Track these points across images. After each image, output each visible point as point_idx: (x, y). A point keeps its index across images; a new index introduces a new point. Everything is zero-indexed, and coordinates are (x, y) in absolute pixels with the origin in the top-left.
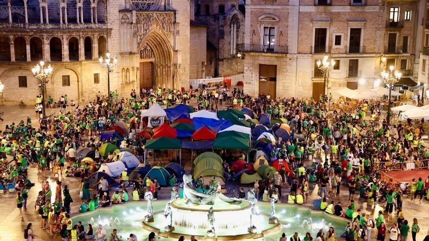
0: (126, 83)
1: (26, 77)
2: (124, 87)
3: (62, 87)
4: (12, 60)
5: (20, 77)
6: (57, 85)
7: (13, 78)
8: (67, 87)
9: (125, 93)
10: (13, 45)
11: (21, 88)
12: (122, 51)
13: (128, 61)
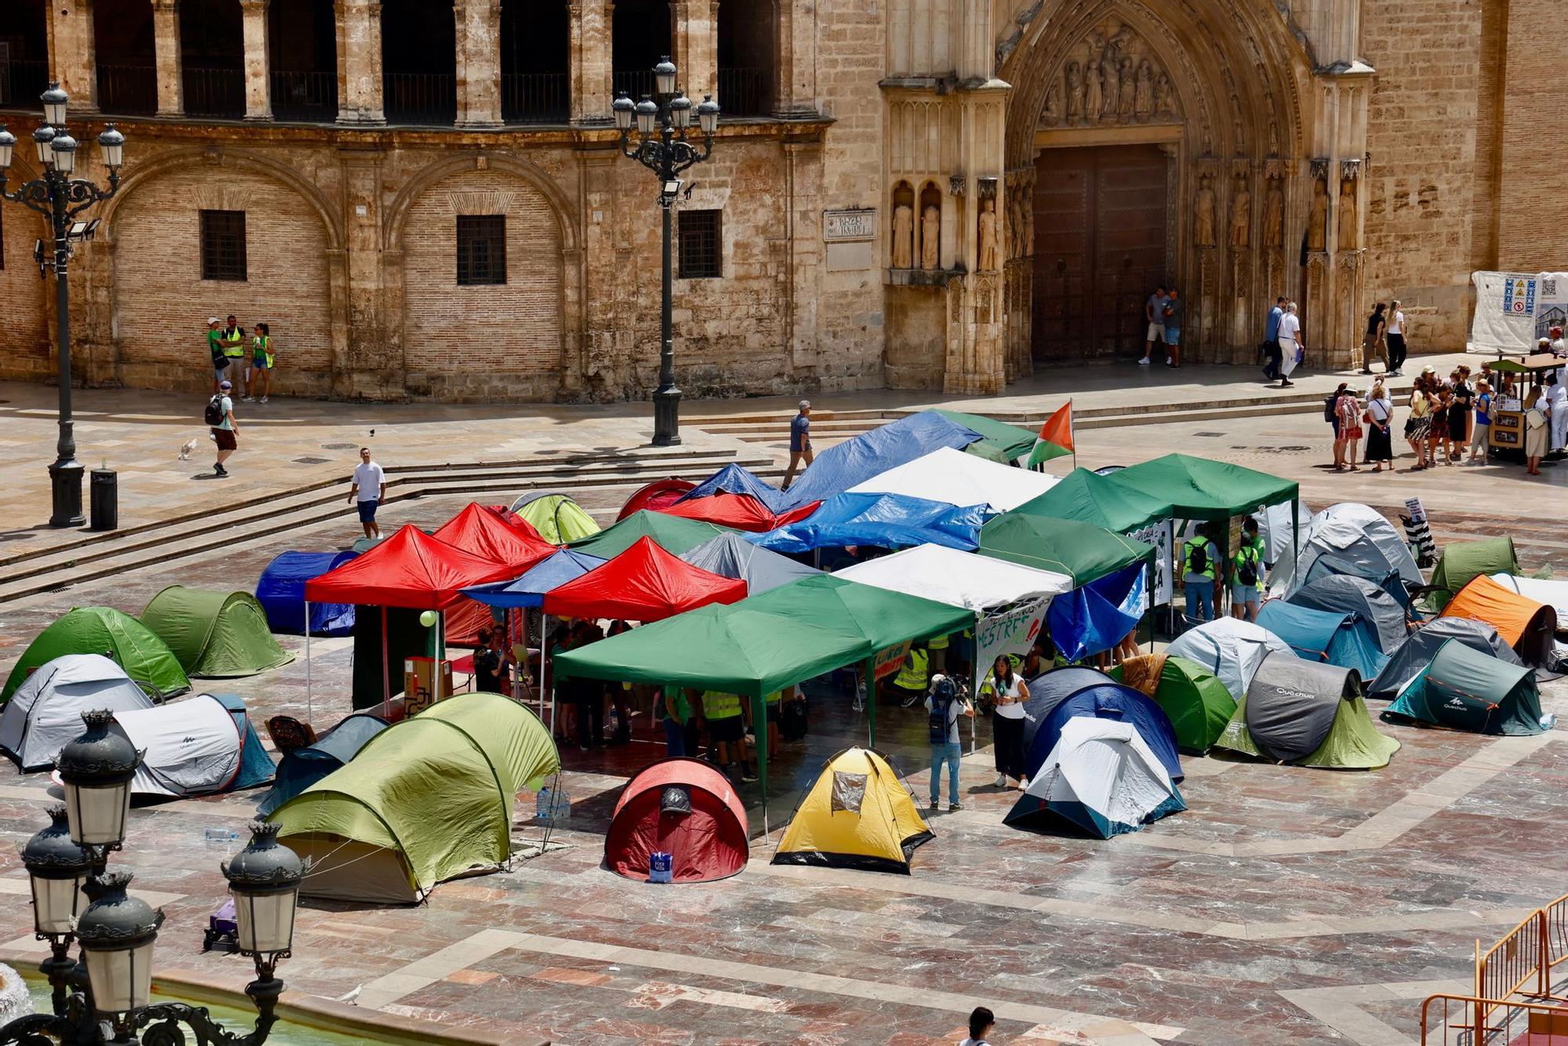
0: (917, 280)
1: (240, 216)
2: (903, 311)
3: (451, 286)
4: (162, 107)
5: (208, 218)
6: (424, 272)
7: (170, 217)
8: (483, 292)
9: (905, 346)
10: (170, 16)
11: (211, 284)
12: (900, 67)
13: (933, 134)
